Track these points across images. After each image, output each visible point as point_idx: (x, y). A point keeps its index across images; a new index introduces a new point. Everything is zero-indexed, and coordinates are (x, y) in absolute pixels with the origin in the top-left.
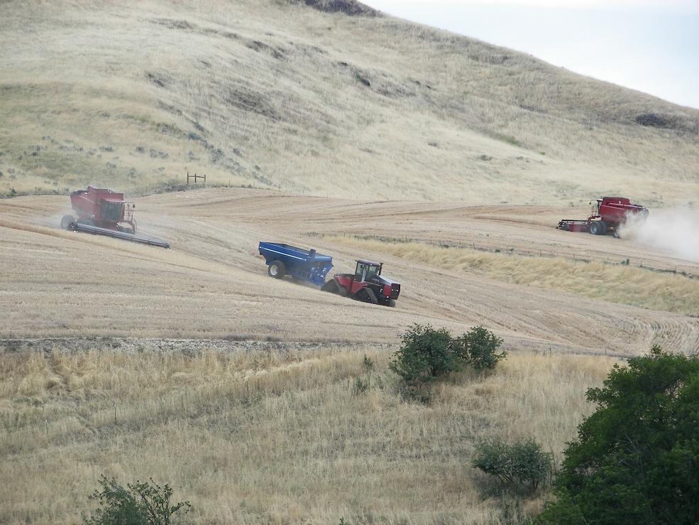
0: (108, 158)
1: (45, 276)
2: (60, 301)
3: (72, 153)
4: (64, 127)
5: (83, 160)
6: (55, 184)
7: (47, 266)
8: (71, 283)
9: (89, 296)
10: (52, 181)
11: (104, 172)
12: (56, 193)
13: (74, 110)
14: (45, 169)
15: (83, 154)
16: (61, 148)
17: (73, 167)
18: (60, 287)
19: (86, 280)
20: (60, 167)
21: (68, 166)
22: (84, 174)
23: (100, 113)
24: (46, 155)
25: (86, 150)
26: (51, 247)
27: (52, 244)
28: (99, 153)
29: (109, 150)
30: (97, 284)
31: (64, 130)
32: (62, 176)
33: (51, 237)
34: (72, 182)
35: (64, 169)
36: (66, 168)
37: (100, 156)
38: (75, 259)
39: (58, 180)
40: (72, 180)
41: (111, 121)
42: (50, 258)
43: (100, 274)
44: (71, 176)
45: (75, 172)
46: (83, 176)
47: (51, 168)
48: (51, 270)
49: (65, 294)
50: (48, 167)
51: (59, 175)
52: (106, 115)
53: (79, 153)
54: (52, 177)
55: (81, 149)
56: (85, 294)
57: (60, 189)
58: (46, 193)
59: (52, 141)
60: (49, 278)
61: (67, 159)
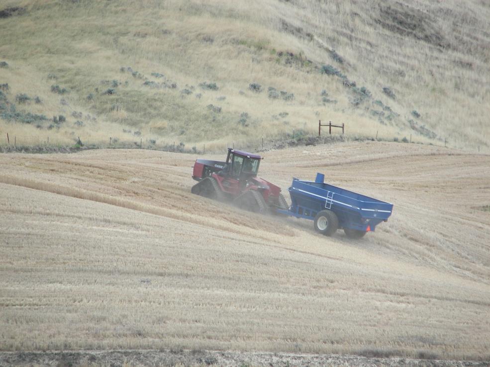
0: (210, 98)
1: (115, 264)
2: (135, 298)
3: (162, 90)
4: (150, 55)
5: (177, 101)
6: (138, 133)
7: (118, 249)
8: (151, 274)
9: (175, 292)
10: (134, 130)
11: (206, 117)
12: (139, 146)
13: (165, 32)
14: (123, 113)
15: (176, 93)
16: (146, 83)
17: (163, 109)
18: (136, 279)
19: (171, 269)
20: (145, 109)
21: (155, 109)
22: (176, 119)
23: (202, 36)
24: (126, 94)
25: (181, 87)
26: (124, 224)
27: (126, 220)
28: (198, 91)
29: (213, 87)
30: (187, 276)
31: (151, 59)
32: (147, 123)
33: (125, 210)
34: (160, 130)
35: (150, 113)
36: (153, 111)
37: (199, 96)
38: (157, 240)
39: (141, 128)
40: (160, 128)
41: (215, 48)
42: (123, 238)
43: (190, 262)
44: (160, 123)
45: (165, 117)
46: (176, 124)
47: (132, 112)
48: (124, 256)
49: (142, 289)
50: (128, 109)
51: (142, 122)
52: (209, 40)
53: (171, 91)
54: (134, 124)
55: (174, 86)
56: (169, 290)
57: (144, 140)
58: (124, 146)
59: (134, 75)
60: (121, 267)
61: (155, 100)
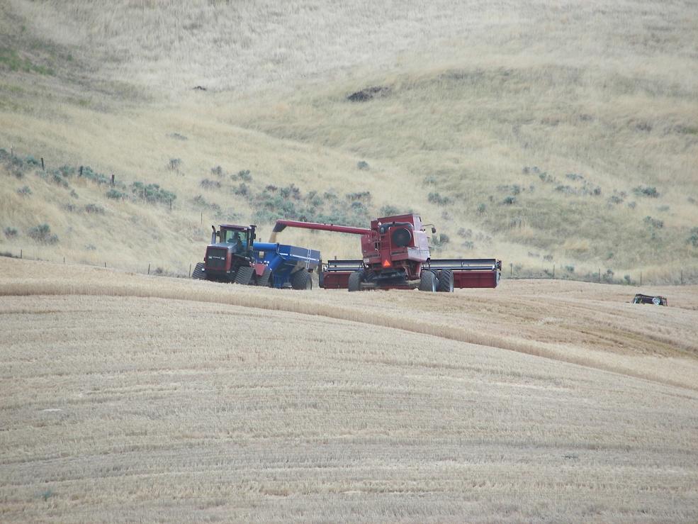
0: (647, 207)
1: (529, 434)
2: (558, 480)
3: (581, 199)
4: (564, 150)
5: (602, 212)
6: (549, 258)
7: (532, 413)
8: (578, 447)
9: (613, 471)
10: (543, 253)
11: (642, 235)
12: (551, 275)
13: (584, 118)
14: (528, 230)
15: (601, 201)
16: (560, 189)
17: (583, 225)
18: (558, 453)
19: (607, 441)
20: (559, 225)
21: (572, 223)
22: (601, 238)
23: (635, 123)
24: (531, 203)
25: (606, 194)
26: (540, 378)
27: (542, 373)
28: (630, 198)
29: (651, 193)
30: (628, 449)
31: (565, 155)
32: (562, 243)
33: (540, 359)
34: (580, 254)
35: (565, 230)
36: (571, 228)
37: (633, 206)
38: (586, 400)
39: (553, 250)
40: (579, 251)
41: (653, 138)
42: (539, 398)
43: (632, 430)
44: (579, 243)
45: (586, 235)
46: (601, 244)
47: (541, 228)
48: (541, 422)
49: (567, 467)
50: (534, 225)
51: (555, 242)
52: (646, 127)
53: (593, 199)
54: (543, 245)
55: (597, 192)
56: (604, 468)
57: (558, 267)
58: (530, 275)
59: (542, 177)
60: (537, 436)
61: (573, 212)
